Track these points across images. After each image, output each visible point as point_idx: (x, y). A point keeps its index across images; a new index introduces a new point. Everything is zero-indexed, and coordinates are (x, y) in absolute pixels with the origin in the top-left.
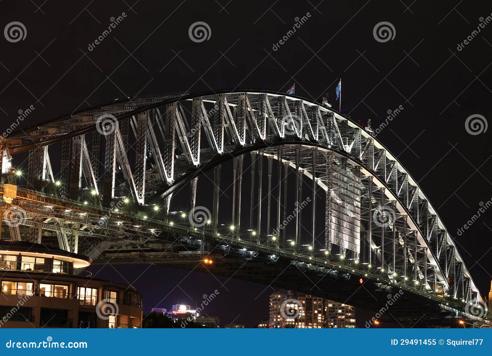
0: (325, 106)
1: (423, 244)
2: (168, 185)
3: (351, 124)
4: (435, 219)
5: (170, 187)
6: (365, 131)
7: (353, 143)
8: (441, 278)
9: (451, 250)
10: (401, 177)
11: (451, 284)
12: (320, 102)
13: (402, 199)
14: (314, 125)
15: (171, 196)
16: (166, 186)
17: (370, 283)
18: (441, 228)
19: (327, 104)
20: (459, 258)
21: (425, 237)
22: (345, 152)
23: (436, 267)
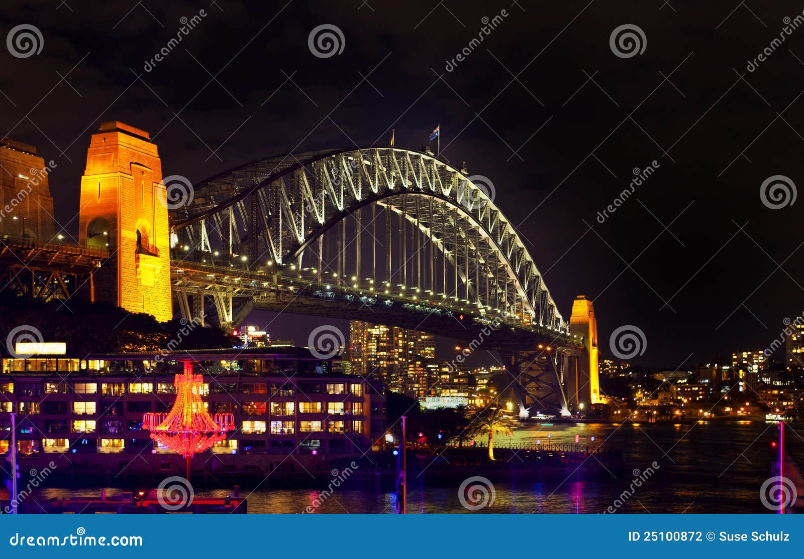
0: (428, 155)
1: (513, 277)
2: (299, 244)
3: (449, 168)
4: (523, 251)
5: (301, 246)
6: (461, 173)
7: (451, 186)
8: (528, 307)
9: (537, 279)
10: (493, 214)
11: (537, 311)
12: (423, 151)
13: (494, 236)
14: (417, 173)
15: (302, 254)
16: (297, 246)
17: (469, 318)
18: (528, 260)
19: (430, 153)
20: (544, 287)
21: (514, 270)
22: (444, 196)
23: (524, 297)
